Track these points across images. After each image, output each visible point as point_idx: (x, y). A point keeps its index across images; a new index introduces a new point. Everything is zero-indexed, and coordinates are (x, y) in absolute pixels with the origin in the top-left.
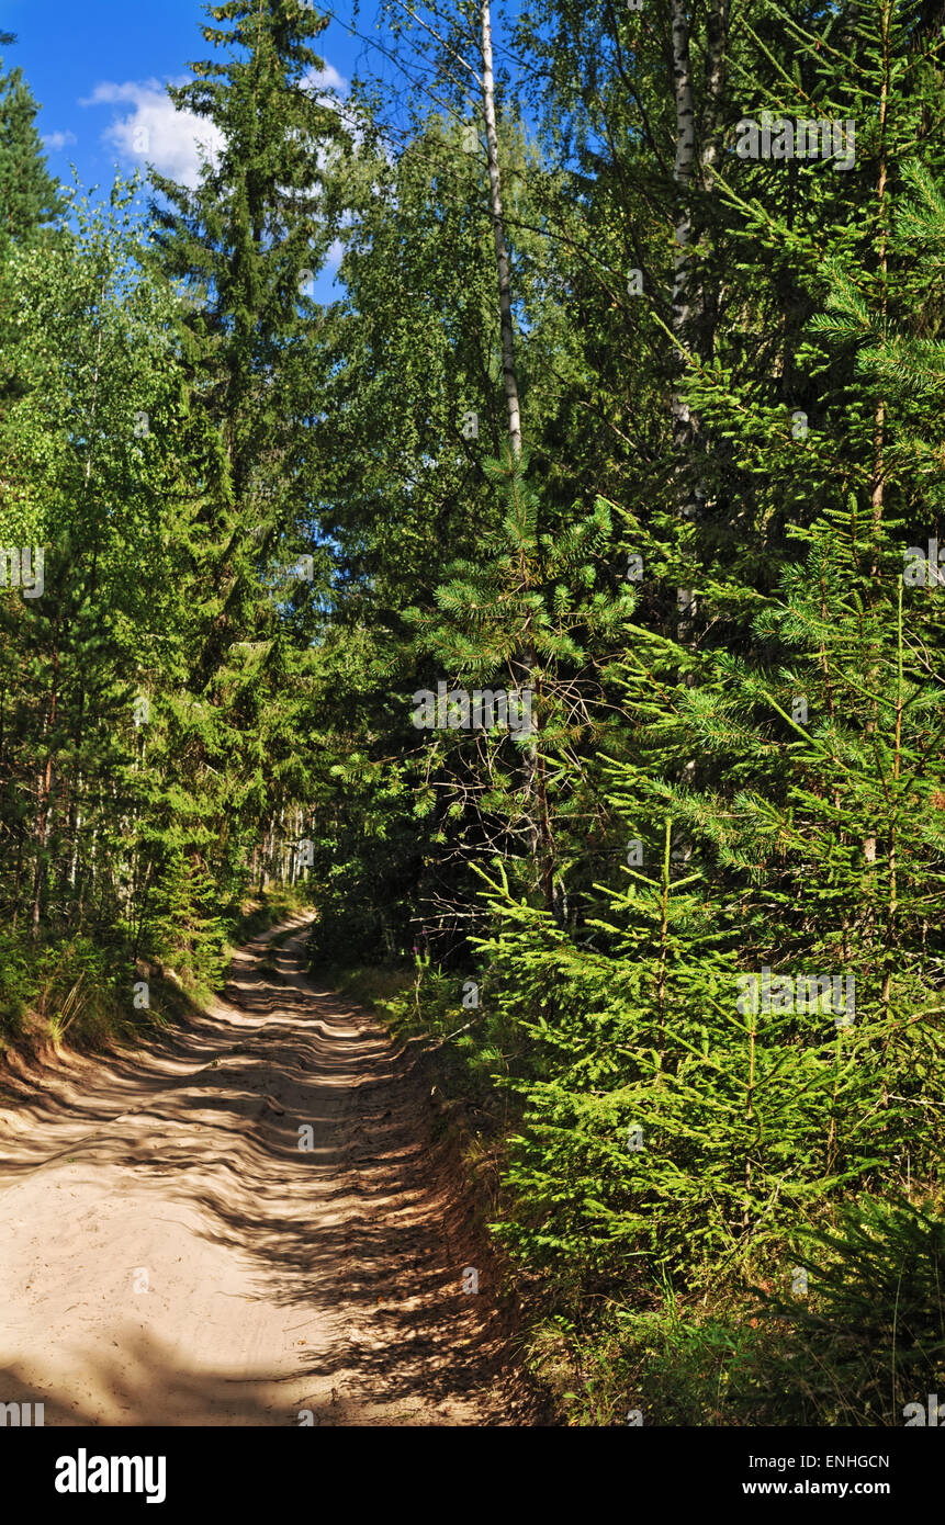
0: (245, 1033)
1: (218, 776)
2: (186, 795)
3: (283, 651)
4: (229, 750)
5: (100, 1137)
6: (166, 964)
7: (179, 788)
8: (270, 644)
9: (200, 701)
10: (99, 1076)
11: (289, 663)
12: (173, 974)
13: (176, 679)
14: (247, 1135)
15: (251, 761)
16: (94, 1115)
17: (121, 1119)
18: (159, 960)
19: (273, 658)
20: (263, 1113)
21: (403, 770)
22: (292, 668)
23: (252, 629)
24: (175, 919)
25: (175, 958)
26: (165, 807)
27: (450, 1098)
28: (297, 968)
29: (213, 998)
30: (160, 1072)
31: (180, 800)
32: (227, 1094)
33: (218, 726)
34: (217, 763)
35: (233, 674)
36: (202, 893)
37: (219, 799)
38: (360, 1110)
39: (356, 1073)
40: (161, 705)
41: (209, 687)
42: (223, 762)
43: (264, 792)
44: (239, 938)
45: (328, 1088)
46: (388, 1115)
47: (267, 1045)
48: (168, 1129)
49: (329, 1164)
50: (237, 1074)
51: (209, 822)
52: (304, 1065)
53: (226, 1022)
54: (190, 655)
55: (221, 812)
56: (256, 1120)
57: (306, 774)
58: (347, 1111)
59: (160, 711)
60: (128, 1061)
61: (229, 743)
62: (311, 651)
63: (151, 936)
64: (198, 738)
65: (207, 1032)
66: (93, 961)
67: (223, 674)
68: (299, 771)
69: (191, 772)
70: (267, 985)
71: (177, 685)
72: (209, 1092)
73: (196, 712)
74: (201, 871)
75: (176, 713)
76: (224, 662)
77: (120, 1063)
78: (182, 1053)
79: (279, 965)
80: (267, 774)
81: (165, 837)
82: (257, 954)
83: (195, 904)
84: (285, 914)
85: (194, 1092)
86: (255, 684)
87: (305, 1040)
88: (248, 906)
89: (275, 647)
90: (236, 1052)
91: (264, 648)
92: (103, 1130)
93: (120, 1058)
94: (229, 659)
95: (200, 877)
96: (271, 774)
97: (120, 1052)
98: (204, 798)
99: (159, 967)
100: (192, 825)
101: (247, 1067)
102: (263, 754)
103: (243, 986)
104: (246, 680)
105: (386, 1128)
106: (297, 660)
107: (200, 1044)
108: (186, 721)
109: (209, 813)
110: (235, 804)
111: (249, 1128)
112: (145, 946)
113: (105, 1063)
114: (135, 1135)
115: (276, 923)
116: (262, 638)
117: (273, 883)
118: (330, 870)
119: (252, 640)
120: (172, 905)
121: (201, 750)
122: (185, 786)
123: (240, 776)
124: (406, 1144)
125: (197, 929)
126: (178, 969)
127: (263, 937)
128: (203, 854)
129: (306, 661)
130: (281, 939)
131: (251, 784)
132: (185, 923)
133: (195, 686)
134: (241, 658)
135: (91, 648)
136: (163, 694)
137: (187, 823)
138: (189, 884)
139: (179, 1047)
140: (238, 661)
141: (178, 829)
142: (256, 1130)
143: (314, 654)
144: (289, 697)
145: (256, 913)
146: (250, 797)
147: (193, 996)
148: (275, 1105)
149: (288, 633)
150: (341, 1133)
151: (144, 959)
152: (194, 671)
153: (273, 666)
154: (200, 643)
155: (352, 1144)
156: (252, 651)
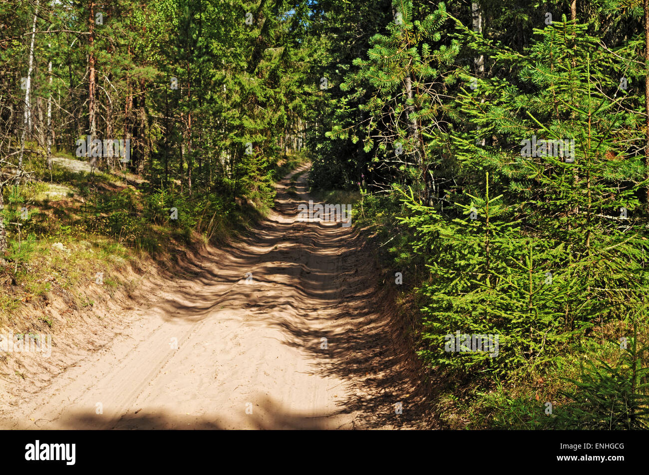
0: (286, 228)
1: (264, 111)
2: (250, 120)
3: (289, 51)
4: (268, 98)
5: (232, 293)
6: (248, 198)
7: (247, 117)
8: (283, 48)
9: (253, 77)
10: (226, 258)
11: (292, 56)
12: (252, 202)
13: (241, 67)
14: (296, 287)
15: (278, 103)
16: (227, 280)
17: (241, 282)
18: (245, 196)
19: (285, 55)
20: (302, 274)
21: (347, 100)
22: (294, 58)
23: (274, 41)
24: (251, 177)
25: (252, 195)
26: (241, 127)
27: (386, 267)
28: (305, 190)
29: (270, 211)
30: (252, 253)
31: (248, 123)
32: (284, 265)
33: (262, 88)
34: (263, 105)
35: (267, 63)
36: (261, 164)
37: (265, 121)
38: (345, 269)
39: (339, 247)
40: (236, 80)
41: (257, 70)
42: (266, 104)
43: (286, 117)
44: (277, 178)
45: (327, 256)
46: (357, 271)
47: (297, 234)
48: (262, 286)
49: (334, 299)
50: (287, 253)
51: (262, 132)
52: (315, 244)
53: (277, 222)
54: (247, 57)
55: (267, 126)
56: (299, 279)
57: (304, 107)
58: (337, 269)
59: (235, 83)
60: (238, 249)
61: (268, 95)
62: (301, 50)
63: (241, 186)
64: (254, 94)
65: (270, 229)
66: (218, 204)
67: (263, 64)
68: (301, 106)
69: (252, 110)
70: (292, 201)
71: (242, 69)
72: (275, 264)
73: (252, 82)
74: (261, 154)
75: (243, 83)
76: (263, 58)
77: (234, 250)
78: (259, 241)
79: (296, 189)
80: (286, 108)
81: (243, 140)
82: (286, 185)
83: (259, 170)
84: (297, 165)
85: (269, 265)
86: (278, 67)
87: (313, 230)
88: (280, 163)
89: (285, 50)
90: (284, 239)
91: (280, 50)
92: (234, 289)
93: (234, 248)
94: (265, 56)
95: (260, 157)
96: (288, 108)
97: (234, 245)
98: (259, 121)
99: (245, 199)
100: (254, 134)
101: (290, 248)
102: (284, 99)
103: (282, 202)
104: (273, 66)
105: (357, 279)
106: (296, 54)
107: (267, 235)
108: (247, 86)
109: (261, 127)
110: (273, 123)
111: (296, 283)
112: (238, 190)
113: (228, 251)
114: (248, 291)
115: (293, 169)
116: (278, 46)
117: (290, 151)
118: (316, 146)
119: (274, 47)
120: (249, 171)
121: (255, 99)
122: (250, 116)
123: (274, 110)
124: (367, 288)
125: (261, 181)
126: (254, 199)
127: (288, 177)
128: (260, 147)
129: (300, 55)
130: (296, 177)
131: (279, 113)
132: (255, 178)
133: (250, 70)
134: (270, 55)
135: (204, 60)
136: (237, 76)
137: (252, 133)
138: (255, 161)
139: (258, 238)
140: (269, 57)
141: (248, 136)
142: (300, 283)
143: (303, 52)
144: (294, 72)
145: (284, 166)
146: (279, 119)
147: (261, 211)
148: (307, 269)
149: (291, 43)
150: (338, 281)
151: (238, 197)
152: (249, 63)
153: (285, 58)
154: (251, 50)
155: (343, 288)
156: (275, 52)
